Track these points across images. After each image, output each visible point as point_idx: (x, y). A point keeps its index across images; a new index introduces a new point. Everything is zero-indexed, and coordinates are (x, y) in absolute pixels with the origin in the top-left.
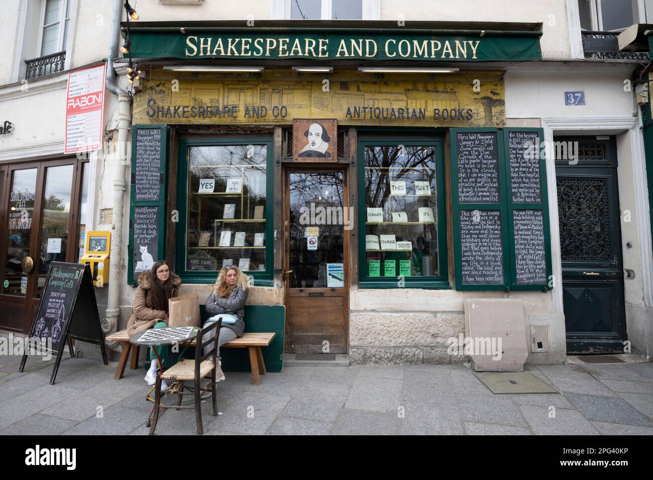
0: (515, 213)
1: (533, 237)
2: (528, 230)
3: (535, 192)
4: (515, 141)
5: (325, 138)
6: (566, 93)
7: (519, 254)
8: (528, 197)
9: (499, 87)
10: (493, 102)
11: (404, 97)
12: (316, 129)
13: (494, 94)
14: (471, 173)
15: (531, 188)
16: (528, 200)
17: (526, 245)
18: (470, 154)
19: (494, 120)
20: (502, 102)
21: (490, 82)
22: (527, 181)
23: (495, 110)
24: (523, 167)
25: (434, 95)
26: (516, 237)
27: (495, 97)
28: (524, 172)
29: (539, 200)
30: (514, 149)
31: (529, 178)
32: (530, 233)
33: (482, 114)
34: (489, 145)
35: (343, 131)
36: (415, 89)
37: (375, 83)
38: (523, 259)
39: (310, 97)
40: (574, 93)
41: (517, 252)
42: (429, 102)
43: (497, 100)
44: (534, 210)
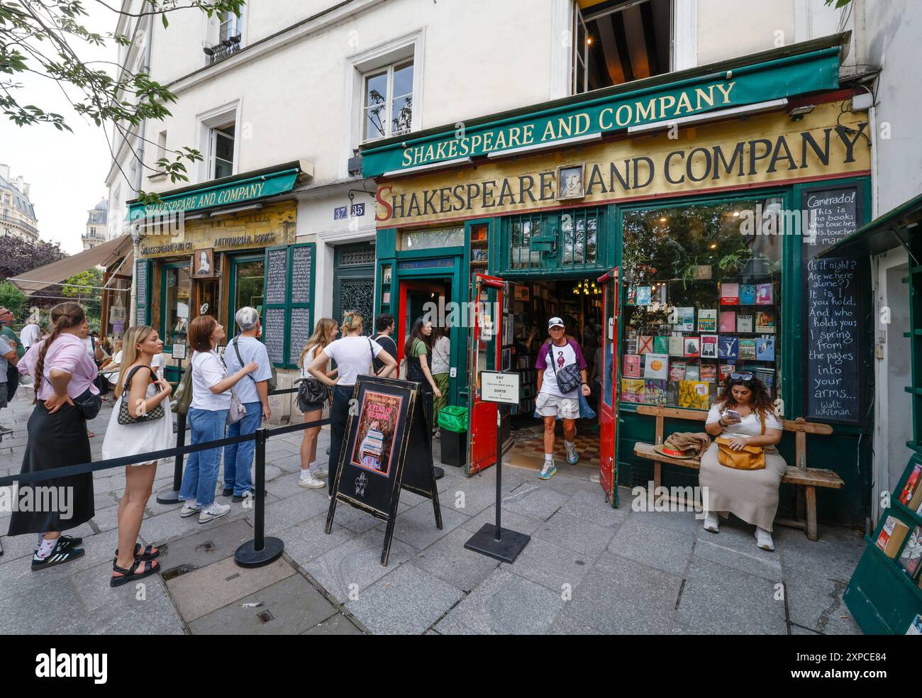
0: (293, 310)
1: (302, 329)
2: (300, 323)
3: (306, 294)
4: (298, 254)
5: (208, 262)
6: (336, 210)
7: (293, 341)
8: (302, 298)
9: (294, 212)
10: (289, 225)
11: (244, 228)
12: (204, 255)
13: (290, 218)
14: (274, 281)
15: (304, 291)
16: (302, 300)
17: (297, 334)
18: (274, 267)
19: (288, 240)
20: (294, 224)
21: (288, 209)
22: (302, 285)
23: (290, 231)
24: (301, 275)
25: (259, 224)
26: (292, 329)
27: (290, 221)
28: (301, 279)
29: (308, 300)
30: (296, 261)
31: (304, 283)
32: (300, 325)
33: (282, 235)
34: (283, 259)
35: (216, 256)
36: (251, 221)
37: (232, 219)
38: (295, 345)
39: (204, 234)
40: (340, 209)
41: (292, 340)
42: (257, 230)
43: (291, 223)
44: (305, 308)
